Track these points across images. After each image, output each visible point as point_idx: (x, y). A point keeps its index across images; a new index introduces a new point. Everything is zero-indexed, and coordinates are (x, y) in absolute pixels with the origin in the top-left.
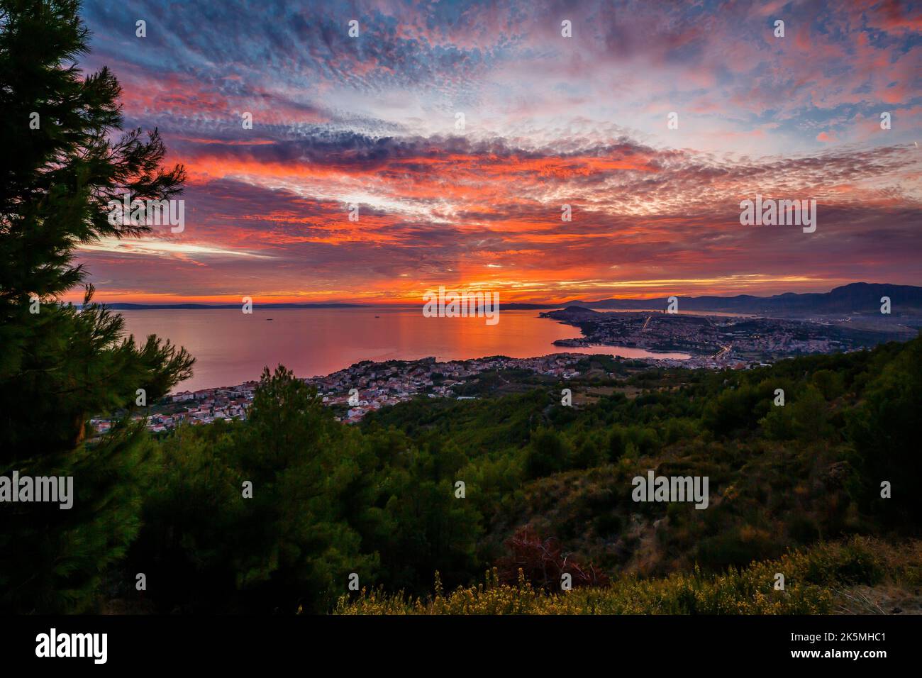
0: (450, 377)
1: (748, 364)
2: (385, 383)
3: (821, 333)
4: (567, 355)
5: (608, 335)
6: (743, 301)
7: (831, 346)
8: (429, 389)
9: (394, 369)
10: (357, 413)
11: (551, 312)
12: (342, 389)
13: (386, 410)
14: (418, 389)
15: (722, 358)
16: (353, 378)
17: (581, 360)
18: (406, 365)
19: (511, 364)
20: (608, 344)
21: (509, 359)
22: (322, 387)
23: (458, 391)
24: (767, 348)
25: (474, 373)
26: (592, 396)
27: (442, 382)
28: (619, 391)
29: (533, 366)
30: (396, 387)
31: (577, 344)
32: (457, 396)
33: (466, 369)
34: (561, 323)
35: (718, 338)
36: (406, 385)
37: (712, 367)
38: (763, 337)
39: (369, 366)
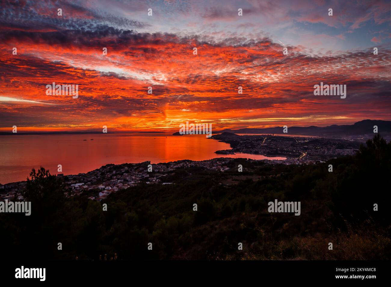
0: (159, 172)
1: (315, 161)
2: (121, 176)
3: (350, 145)
4: (222, 159)
5: (244, 148)
6: (312, 129)
7: (355, 152)
8: (147, 180)
9: (126, 168)
10: (104, 194)
11: (214, 135)
12: (96, 180)
13: (122, 191)
14: (141, 179)
15: (302, 159)
16: (103, 174)
17: (230, 161)
18: (133, 166)
19: (193, 164)
20: (244, 152)
21: (191, 161)
22: (84, 179)
23: (163, 180)
24: (324, 153)
25: (172, 170)
26: (236, 181)
27: (154, 175)
28: (250, 177)
29: (205, 165)
30: (127, 178)
31: (228, 152)
32: (162, 183)
33: (168, 167)
34: (219, 141)
35: (300, 148)
36: (134, 177)
37: (297, 163)
38: (322, 147)
39: (112, 167)
